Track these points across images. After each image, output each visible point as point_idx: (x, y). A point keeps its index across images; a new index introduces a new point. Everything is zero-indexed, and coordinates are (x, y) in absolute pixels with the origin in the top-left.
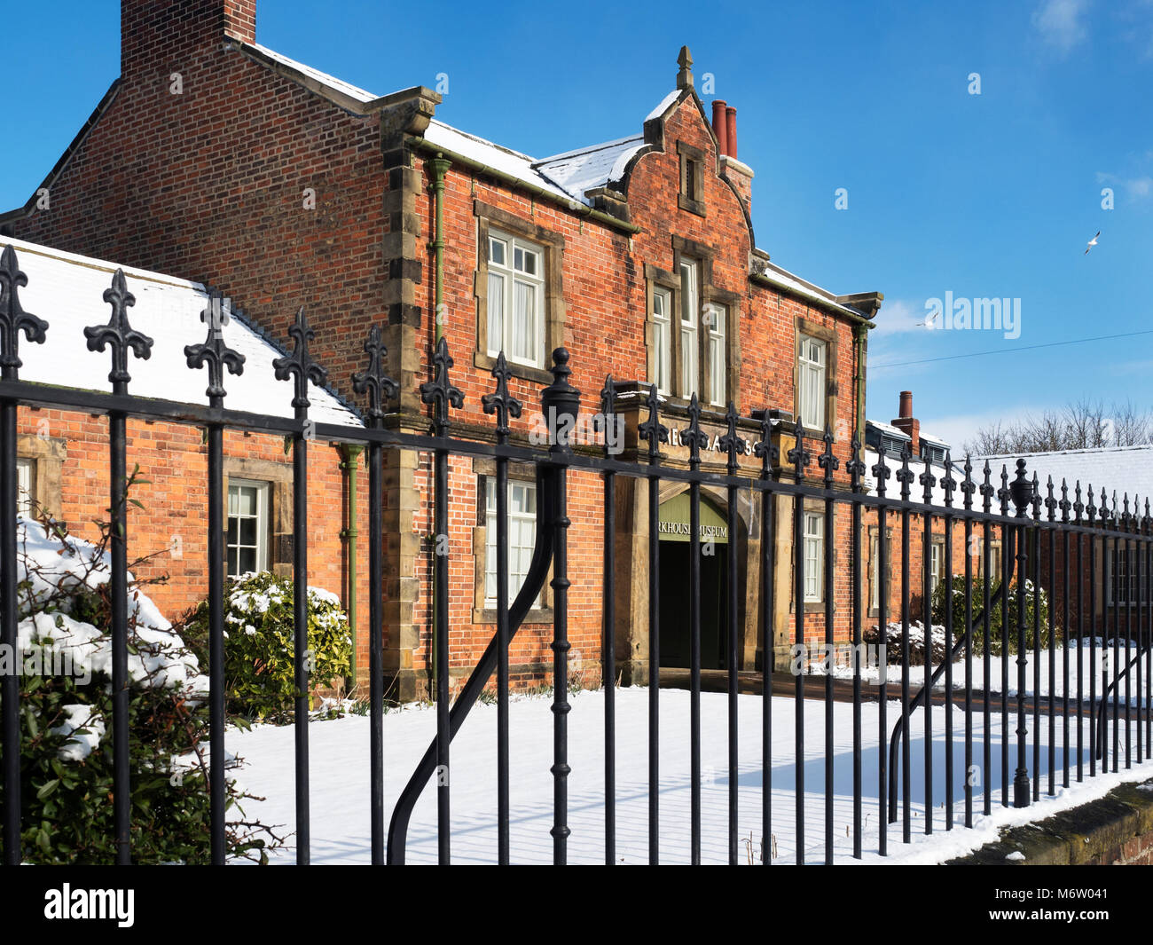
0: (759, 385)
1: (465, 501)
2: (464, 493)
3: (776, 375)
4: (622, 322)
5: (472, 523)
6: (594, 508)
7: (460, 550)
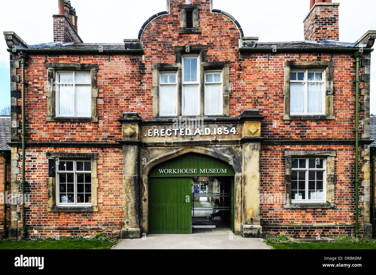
0: (250, 100)
1: (42, 169)
2: (42, 166)
3: (265, 93)
4: (136, 90)
5: (46, 176)
6: (119, 167)
7: (40, 186)
